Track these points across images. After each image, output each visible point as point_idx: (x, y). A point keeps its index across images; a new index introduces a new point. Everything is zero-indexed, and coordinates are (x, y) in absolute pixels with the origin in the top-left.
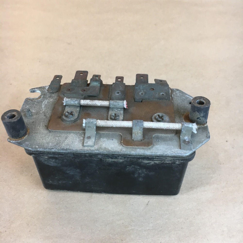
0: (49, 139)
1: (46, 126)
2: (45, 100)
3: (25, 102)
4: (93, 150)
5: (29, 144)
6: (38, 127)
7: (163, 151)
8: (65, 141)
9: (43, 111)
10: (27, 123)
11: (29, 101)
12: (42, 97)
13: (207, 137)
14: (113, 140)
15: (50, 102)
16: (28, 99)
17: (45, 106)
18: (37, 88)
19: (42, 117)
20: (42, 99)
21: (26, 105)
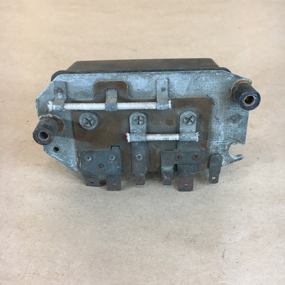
0: (206, 86)
2: (222, 142)
3: (245, 138)
4: (157, 75)
5: (227, 77)
6: (221, 101)
7: (84, 78)
8: (188, 84)
9: (221, 126)
10: (235, 106)
11: (240, 139)
12: (227, 147)
13: (39, 101)
14: (138, 90)
15: (215, 140)
16: (242, 143)
17: (220, 134)
18: (235, 160)
19: (220, 117)
20: (226, 143)
21: (243, 133)
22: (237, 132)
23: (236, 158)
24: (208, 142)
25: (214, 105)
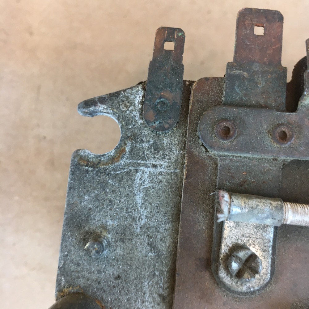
1: (163, 298)
2: (142, 168)
3: (73, 173)
6: (139, 304)
9: (143, 222)
10: (99, 283)
11: (87, 171)
12: (127, 149)
15: (160, 177)
16: (82, 158)
17: (146, 195)
18: (102, 100)
19: (144, 252)
20: (128, 161)
21: (78, 192)
22: (96, 196)
23: (101, 107)
24: (182, 172)
25: (160, 295)
